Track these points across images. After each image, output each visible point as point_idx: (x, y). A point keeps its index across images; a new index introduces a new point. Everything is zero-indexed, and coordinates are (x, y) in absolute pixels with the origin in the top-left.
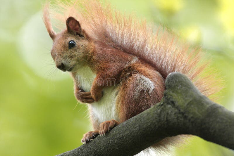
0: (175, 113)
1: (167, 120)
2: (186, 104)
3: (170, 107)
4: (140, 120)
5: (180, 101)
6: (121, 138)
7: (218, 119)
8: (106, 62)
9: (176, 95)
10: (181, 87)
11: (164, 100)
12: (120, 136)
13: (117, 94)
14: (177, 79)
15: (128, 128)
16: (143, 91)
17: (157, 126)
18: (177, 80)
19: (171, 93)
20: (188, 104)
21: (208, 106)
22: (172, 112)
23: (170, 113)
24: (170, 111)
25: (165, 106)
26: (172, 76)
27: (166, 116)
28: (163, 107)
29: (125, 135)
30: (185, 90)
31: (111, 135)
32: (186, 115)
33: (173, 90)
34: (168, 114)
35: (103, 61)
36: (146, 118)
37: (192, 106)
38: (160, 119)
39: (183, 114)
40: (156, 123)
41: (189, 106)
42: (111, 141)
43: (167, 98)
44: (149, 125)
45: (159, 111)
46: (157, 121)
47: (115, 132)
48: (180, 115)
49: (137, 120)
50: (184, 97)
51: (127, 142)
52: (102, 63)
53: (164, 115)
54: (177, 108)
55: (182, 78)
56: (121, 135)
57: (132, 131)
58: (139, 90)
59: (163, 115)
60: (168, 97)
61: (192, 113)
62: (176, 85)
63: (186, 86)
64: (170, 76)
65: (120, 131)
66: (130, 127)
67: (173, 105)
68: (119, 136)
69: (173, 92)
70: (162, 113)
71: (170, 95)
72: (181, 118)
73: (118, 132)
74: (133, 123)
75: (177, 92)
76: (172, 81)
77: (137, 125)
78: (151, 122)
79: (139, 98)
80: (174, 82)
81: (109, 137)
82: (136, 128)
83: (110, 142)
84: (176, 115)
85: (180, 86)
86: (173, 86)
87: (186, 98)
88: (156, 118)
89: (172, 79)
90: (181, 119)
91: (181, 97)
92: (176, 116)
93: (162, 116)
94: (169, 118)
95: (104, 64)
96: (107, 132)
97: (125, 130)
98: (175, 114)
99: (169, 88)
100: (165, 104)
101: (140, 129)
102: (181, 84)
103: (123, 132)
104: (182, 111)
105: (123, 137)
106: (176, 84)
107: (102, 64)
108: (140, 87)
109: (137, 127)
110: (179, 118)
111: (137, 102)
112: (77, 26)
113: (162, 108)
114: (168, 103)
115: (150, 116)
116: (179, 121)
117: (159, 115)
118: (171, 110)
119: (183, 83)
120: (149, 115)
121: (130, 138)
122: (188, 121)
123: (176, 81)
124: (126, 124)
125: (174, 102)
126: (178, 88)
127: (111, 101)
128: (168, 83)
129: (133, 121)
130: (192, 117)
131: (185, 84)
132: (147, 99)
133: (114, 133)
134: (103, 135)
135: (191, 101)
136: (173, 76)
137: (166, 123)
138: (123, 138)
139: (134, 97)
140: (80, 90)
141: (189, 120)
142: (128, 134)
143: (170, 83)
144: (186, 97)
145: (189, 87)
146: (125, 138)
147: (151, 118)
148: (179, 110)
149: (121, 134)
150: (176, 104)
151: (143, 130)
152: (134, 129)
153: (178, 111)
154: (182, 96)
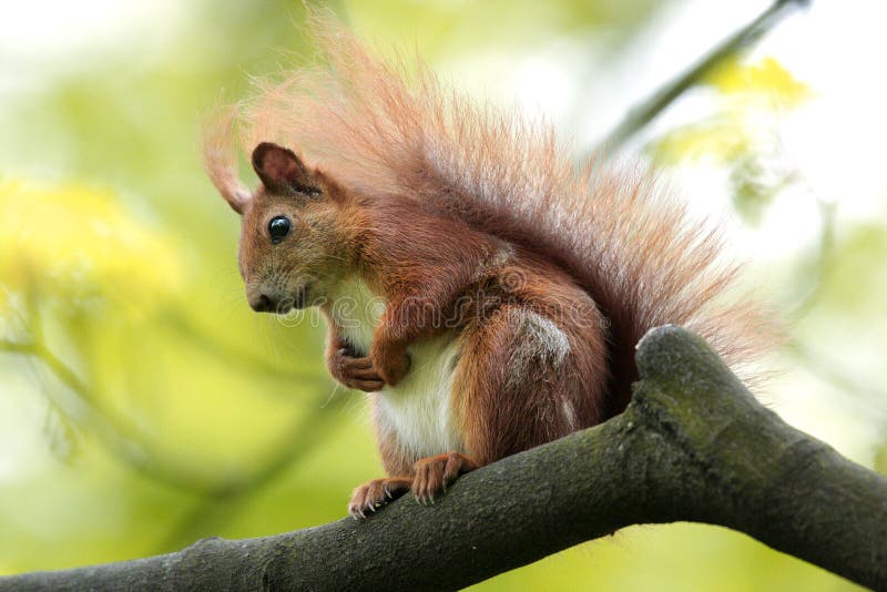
0: (675, 459)
1: (648, 481)
2: (714, 434)
3: (658, 440)
4: (554, 469)
5: (693, 423)
6: (489, 517)
7: (820, 492)
8: (412, 262)
9: (676, 403)
10: (692, 380)
11: (635, 415)
12: (484, 512)
13: (454, 365)
14: (677, 350)
15: (513, 490)
16: (535, 362)
17: (615, 496)
18: (679, 355)
19: (659, 395)
20: (719, 437)
21: (783, 446)
22: (664, 454)
23: (658, 459)
24: (658, 454)
25: (640, 436)
26: (658, 339)
27: (644, 467)
28: (633, 437)
29: (503, 509)
30: (707, 388)
31: (454, 503)
32: (715, 470)
33: (664, 386)
34: (650, 460)
35: (403, 260)
36: (575, 466)
37: (734, 445)
38: (624, 476)
39: (704, 467)
40: (613, 486)
41: (722, 443)
42: (456, 524)
43: (646, 410)
44: (588, 490)
45: (621, 448)
46: (614, 481)
47: (465, 493)
48: (696, 470)
49: (545, 469)
50: (706, 411)
51: (511, 530)
52: (401, 266)
53: (640, 464)
54: (684, 446)
55: (693, 347)
56: (489, 509)
57: (526, 500)
58: (525, 358)
59: (636, 464)
60: (649, 405)
61: (733, 468)
62: (677, 371)
63: (707, 375)
64: (653, 337)
65: (486, 494)
66: (521, 487)
67: (667, 433)
68: (481, 510)
69: (665, 391)
70: (632, 454)
71: (655, 400)
72: (697, 478)
73: (476, 496)
74: (530, 476)
75: (679, 394)
76: (660, 357)
77: (546, 484)
78: (593, 479)
79: (526, 383)
80: (669, 358)
81: (449, 510)
82: (542, 493)
83: (449, 523)
84: (679, 466)
85: (690, 374)
86: (664, 372)
87: (712, 418)
88: (611, 472)
89: (660, 350)
90: (695, 482)
91: (693, 412)
92: (679, 471)
93: (632, 466)
94: (656, 475)
95: (407, 272)
96: (439, 492)
97: (501, 493)
98: (675, 464)
99: (651, 376)
100: (643, 428)
101: (553, 498)
102: (693, 369)
103: (495, 501)
104: (701, 457)
105: (495, 514)
106: (674, 366)
107: (400, 269)
108: (527, 348)
109: (544, 489)
110: (689, 478)
111: (519, 396)
112: (293, 165)
113: (633, 442)
114: (650, 427)
115: (591, 462)
116: (689, 486)
117: (624, 462)
118: (663, 450)
119: (697, 364)
120: (585, 456)
121: (520, 520)
122: (720, 491)
123: (673, 357)
124: (505, 473)
125: (674, 428)
126: (683, 380)
127: (437, 384)
128: (649, 359)
129: (530, 469)
130: (735, 481)
131: (705, 369)
132: (549, 385)
133: (464, 499)
134: (424, 499)
135: (727, 428)
136: (662, 340)
137: (645, 487)
138: (496, 517)
139: (510, 382)
140: (342, 350)
141: (726, 488)
142: (515, 506)
143: (652, 361)
144: (711, 411)
145: (718, 378)
146: (502, 517)
147: (593, 467)
148: (692, 456)
149: (488, 503)
150: (679, 433)
151: (565, 500)
152: (535, 496)
153: (687, 458)
154: (697, 408)
